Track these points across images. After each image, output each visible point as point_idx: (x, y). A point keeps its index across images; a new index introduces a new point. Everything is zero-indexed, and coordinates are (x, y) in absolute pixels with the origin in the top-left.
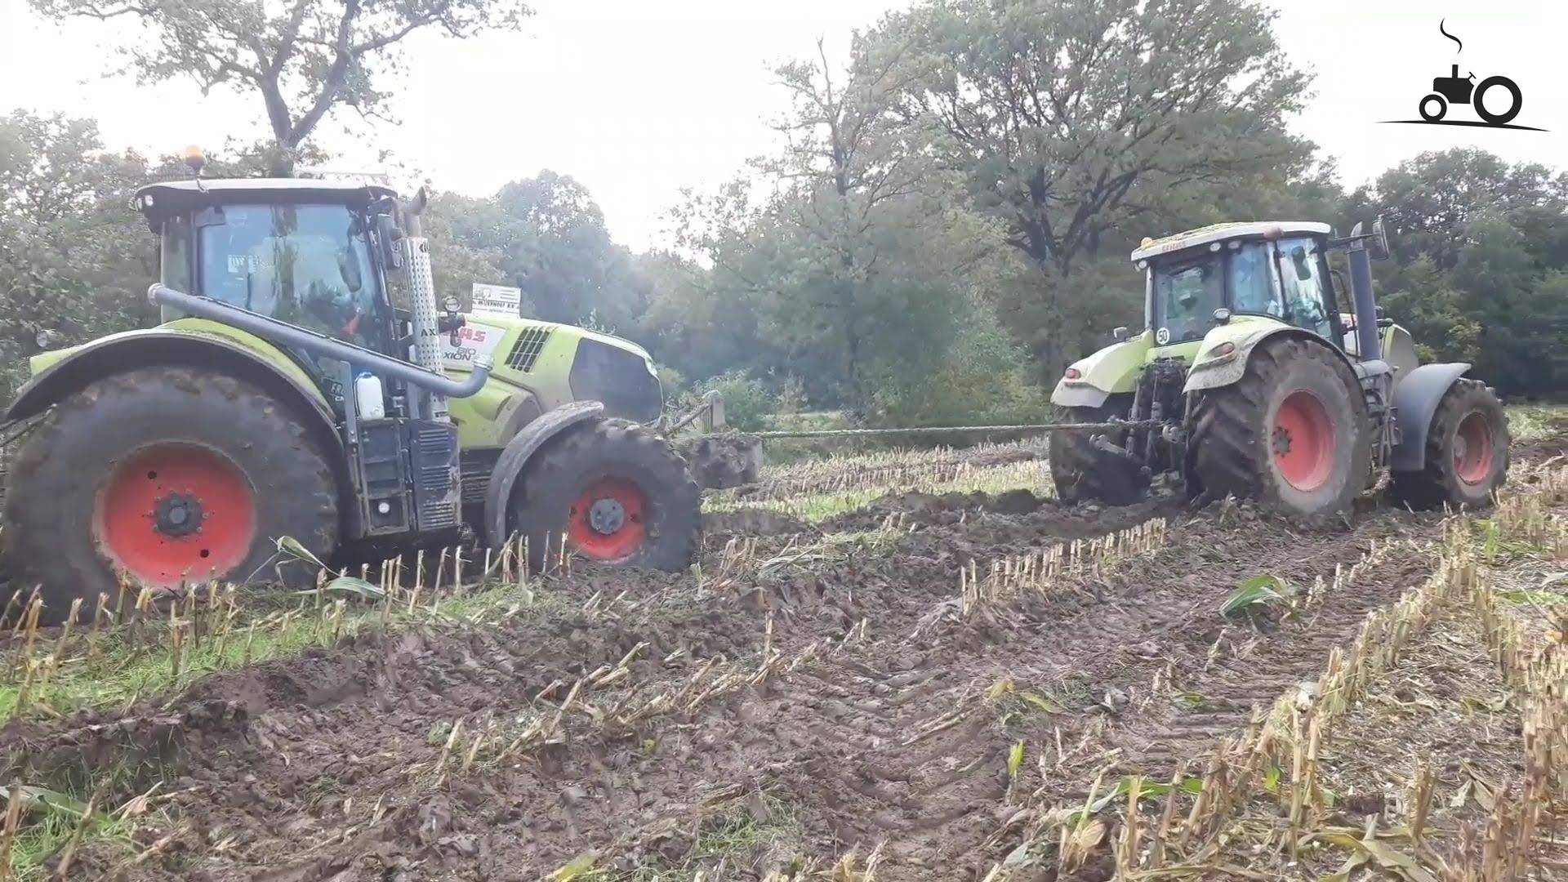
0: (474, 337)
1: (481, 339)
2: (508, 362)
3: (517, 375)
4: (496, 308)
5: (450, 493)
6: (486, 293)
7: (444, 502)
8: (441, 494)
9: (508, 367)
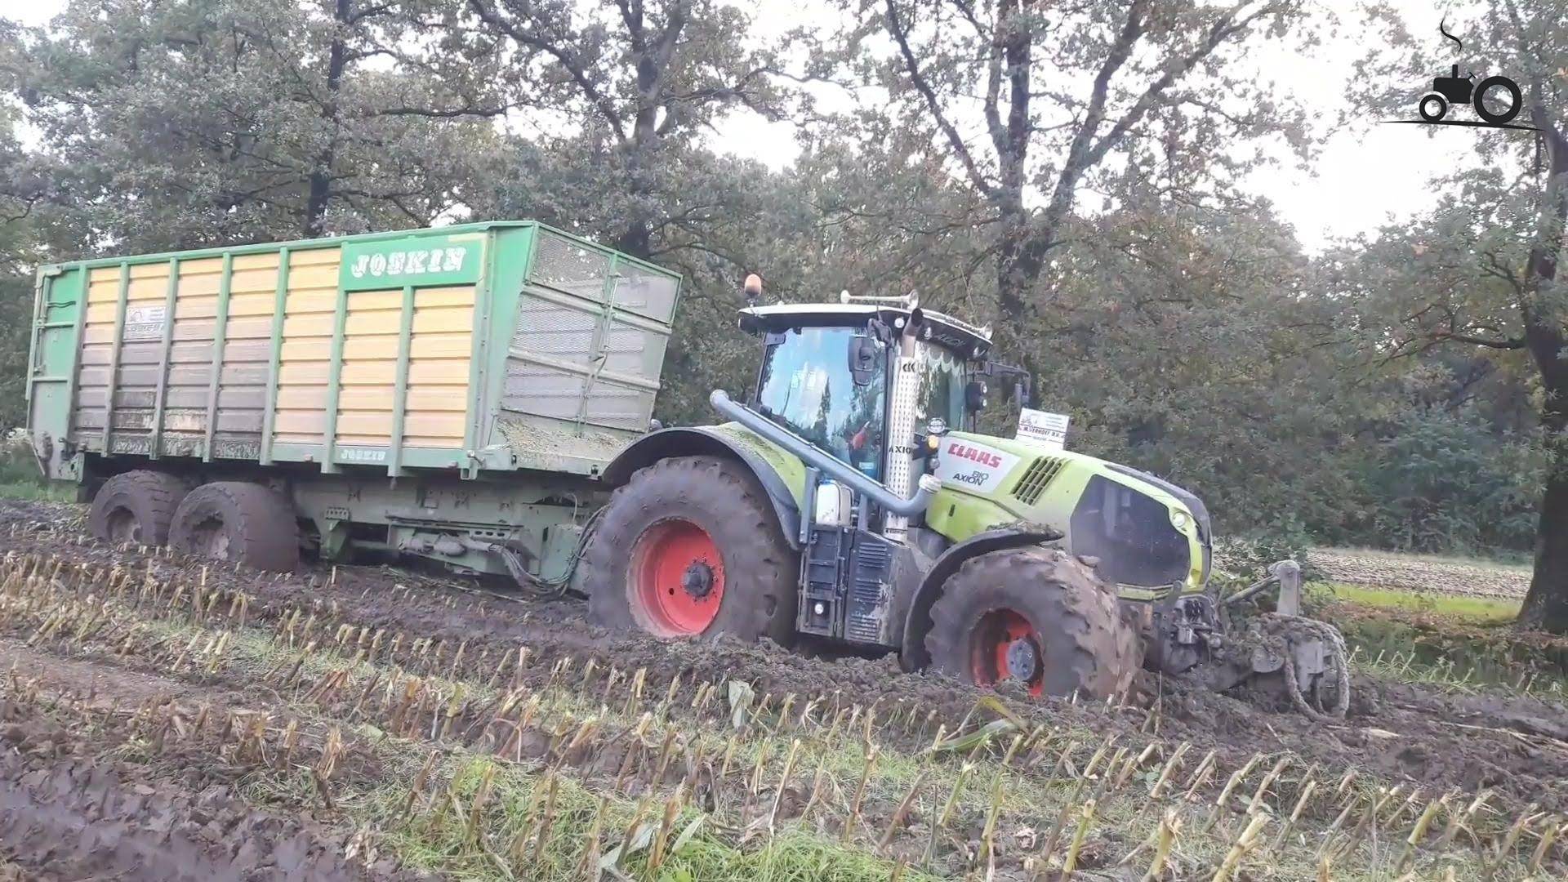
0: (990, 461)
1: (996, 465)
2: (1014, 492)
3: (1019, 506)
4: (1040, 435)
5: (877, 609)
6: (1033, 420)
7: (870, 617)
8: (870, 607)
9: (1013, 497)
